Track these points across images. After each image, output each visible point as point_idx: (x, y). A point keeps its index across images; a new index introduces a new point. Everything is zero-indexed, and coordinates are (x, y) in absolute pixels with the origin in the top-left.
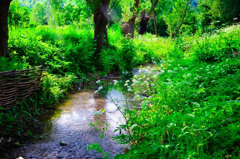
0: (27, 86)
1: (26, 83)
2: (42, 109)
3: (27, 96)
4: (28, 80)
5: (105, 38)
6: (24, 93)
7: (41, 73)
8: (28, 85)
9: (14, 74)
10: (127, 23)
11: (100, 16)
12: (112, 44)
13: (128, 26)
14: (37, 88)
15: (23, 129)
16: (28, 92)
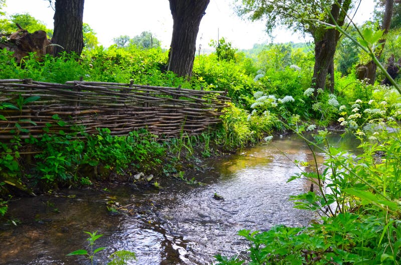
0: (199, 115)
1: (197, 109)
2: (217, 150)
3: (198, 129)
4: (199, 105)
5: (329, 79)
6: (194, 124)
7: (223, 102)
8: (200, 113)
9: (179, 93)
10: (364, 66)
11: (324, 45)
12: (340, 90)
13: (366, 70)
14: (215, 121)
15: (176, 168)
16: (201, 124)
